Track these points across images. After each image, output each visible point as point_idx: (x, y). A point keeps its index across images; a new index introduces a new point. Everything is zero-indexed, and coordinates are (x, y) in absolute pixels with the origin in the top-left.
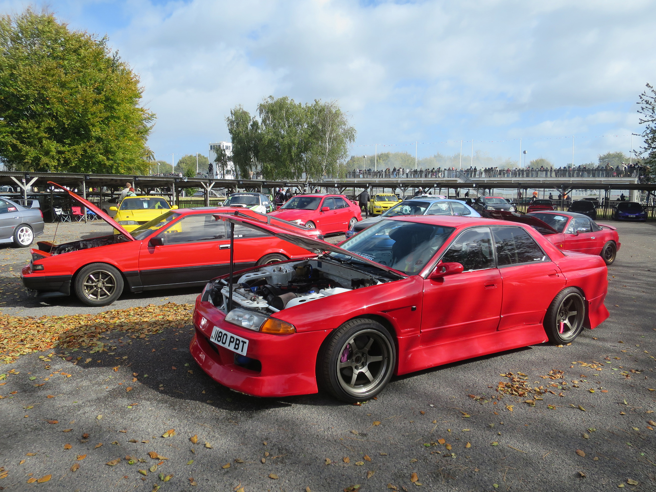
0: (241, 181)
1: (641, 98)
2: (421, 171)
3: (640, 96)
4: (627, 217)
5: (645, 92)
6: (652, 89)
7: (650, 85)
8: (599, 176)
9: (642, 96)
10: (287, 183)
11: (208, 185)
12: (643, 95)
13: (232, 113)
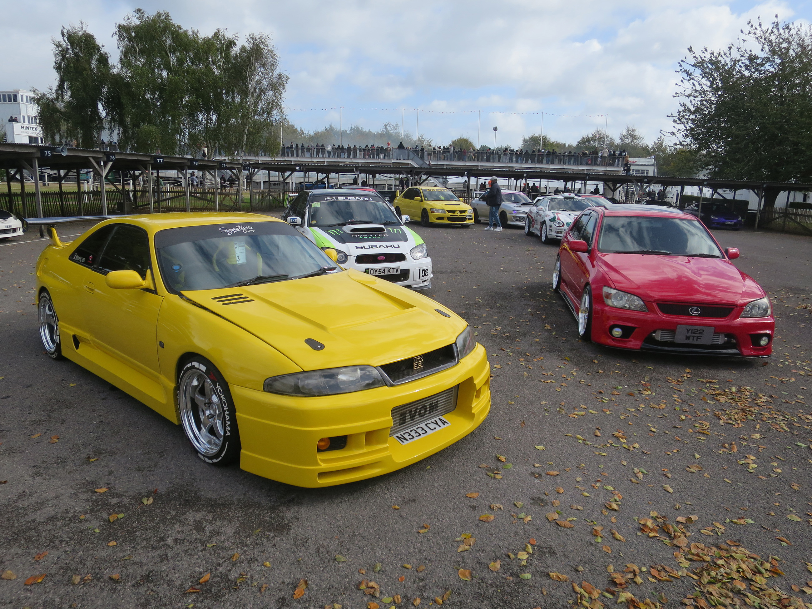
0: (160, 157)
1: (681, 66)
2: (349, 149)
3: (679, 63)
4: (723, 224)
5: (686, 58)
6: (694, 55)
7: (693, 49)
8: (569, 164)
9: (682, 63)
10: (226, 163)
11: (102, 164)
12: (682, 61)
13: (63, 35)
